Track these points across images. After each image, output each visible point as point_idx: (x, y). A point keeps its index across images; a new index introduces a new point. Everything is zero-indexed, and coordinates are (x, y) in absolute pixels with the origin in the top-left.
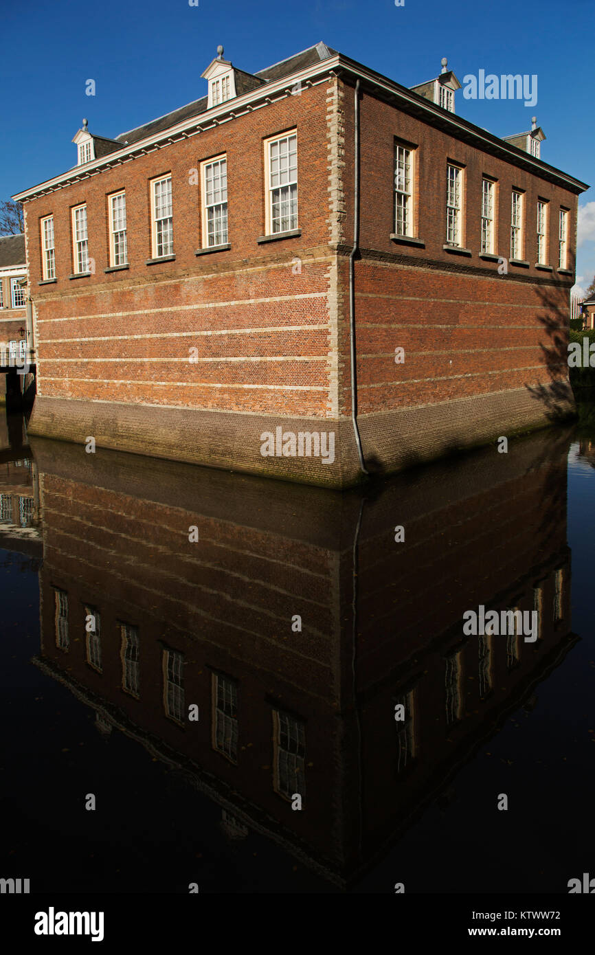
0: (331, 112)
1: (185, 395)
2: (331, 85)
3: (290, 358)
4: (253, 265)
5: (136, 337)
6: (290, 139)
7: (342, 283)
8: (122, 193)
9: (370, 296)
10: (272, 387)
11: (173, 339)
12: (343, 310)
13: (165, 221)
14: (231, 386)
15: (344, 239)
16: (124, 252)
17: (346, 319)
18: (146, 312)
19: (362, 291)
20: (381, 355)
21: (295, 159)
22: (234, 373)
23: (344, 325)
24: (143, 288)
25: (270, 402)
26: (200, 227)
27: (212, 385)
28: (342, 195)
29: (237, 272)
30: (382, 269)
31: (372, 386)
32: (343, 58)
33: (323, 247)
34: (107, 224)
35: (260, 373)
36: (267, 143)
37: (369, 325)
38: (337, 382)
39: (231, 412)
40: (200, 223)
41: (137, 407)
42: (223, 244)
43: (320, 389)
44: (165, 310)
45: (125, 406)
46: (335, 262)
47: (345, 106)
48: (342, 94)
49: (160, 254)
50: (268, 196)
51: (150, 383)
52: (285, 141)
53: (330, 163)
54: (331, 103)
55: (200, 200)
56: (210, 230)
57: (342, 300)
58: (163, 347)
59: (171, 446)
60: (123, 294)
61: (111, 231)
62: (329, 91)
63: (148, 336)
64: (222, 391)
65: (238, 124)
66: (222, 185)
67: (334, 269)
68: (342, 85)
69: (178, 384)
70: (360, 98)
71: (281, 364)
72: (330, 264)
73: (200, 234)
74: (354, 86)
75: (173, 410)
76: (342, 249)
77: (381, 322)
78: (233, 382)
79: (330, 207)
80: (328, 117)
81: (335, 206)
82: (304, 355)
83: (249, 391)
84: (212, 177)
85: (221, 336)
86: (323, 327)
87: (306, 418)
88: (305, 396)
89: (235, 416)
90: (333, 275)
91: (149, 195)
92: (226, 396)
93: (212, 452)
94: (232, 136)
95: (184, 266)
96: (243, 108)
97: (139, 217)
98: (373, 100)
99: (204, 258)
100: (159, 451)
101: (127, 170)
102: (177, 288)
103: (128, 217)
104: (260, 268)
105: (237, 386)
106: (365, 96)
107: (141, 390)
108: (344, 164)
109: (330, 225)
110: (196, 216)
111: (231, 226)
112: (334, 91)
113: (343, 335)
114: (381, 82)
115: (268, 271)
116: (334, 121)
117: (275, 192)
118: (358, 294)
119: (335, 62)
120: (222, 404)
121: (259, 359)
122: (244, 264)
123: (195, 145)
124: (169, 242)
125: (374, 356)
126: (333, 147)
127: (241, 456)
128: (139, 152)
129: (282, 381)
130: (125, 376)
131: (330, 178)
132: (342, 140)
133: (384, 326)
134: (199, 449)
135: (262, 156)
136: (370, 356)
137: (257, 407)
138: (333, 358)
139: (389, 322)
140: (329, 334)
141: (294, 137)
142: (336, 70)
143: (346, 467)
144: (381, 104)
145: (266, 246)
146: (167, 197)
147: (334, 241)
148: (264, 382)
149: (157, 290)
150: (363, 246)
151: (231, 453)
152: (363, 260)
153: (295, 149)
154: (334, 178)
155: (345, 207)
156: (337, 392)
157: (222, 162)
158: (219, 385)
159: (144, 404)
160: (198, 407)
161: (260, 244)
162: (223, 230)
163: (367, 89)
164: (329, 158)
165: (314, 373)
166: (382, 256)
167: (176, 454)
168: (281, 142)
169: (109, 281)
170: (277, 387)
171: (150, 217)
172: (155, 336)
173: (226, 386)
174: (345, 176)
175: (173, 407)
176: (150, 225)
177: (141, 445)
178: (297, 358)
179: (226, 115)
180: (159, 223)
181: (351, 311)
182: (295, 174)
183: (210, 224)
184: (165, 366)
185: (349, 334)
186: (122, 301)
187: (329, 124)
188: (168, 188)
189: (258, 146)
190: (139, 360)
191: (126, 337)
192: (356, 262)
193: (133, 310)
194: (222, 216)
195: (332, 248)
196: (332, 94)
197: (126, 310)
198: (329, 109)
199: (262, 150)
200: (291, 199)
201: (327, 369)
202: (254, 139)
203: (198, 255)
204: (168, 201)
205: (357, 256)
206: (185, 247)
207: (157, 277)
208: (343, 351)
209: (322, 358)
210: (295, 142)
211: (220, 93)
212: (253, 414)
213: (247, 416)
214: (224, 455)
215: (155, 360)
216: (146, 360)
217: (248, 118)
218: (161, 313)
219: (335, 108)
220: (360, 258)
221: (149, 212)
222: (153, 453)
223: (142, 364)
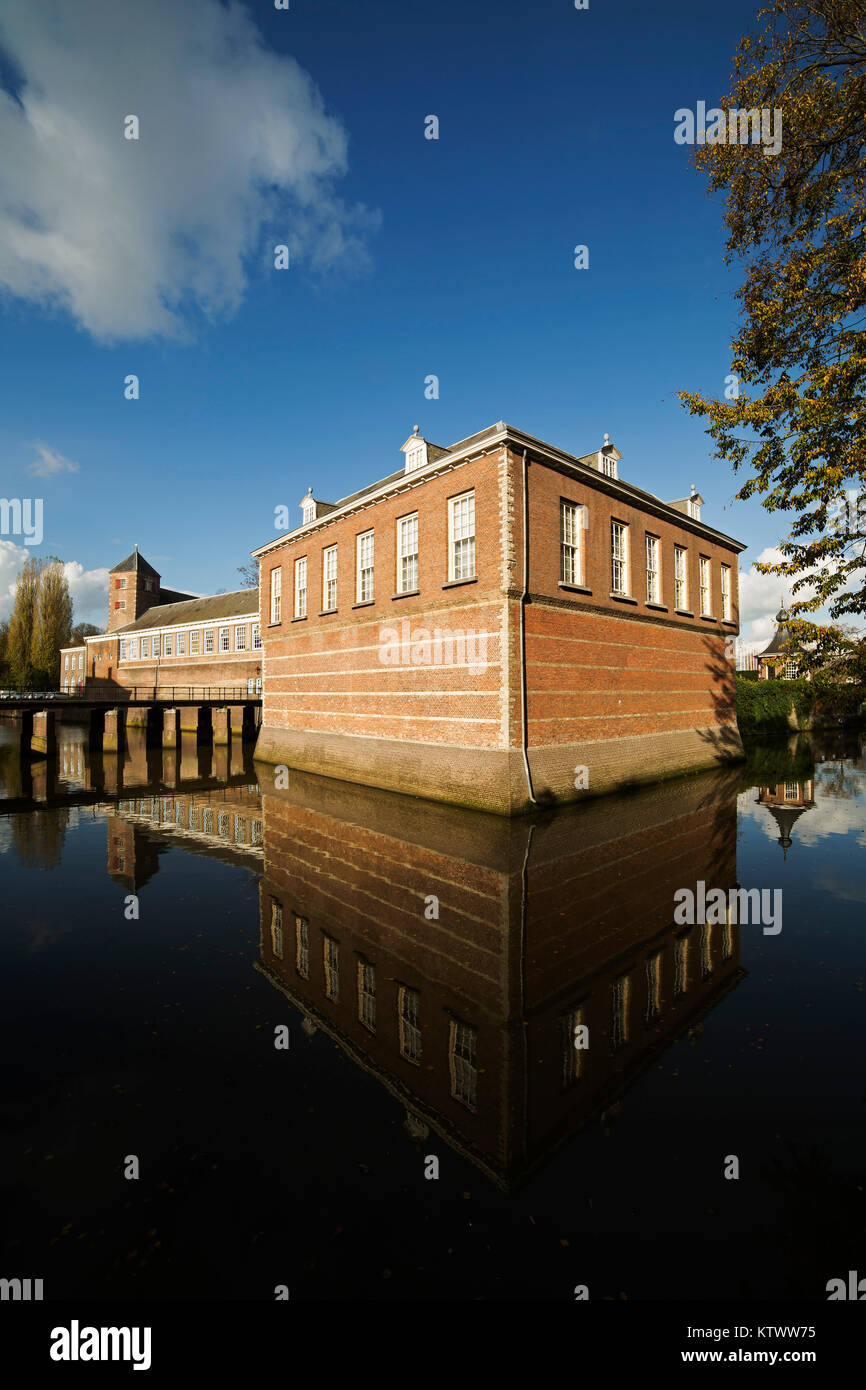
0: (502, 476)
1: (381, 726)
2: (502, 453)
3: (468, 693)
4: (438, 608)
5: (342, 673)
6: (470, 498)
7: (513, 624)
8: (335, 547)
9: (540, 636)
10: (452, 720)
11: (371, 675)
12: (514, 649)
13: (368, 570)
14: (418, 718)
15: (514, 584)
16: (334, 598)
17: (516, 657)
18: (351, 650)
19: (532, 632)
20: (550, 692)
21: (473, 515)
22: (421, 707)
23: (515, 662)
24: (348, 629)
25: (451, 734)
26: (396, 575)
27: (402, 717)
28: (512, 546)
29: (425, 614)
30: (552, 613)
31: (542, 720)
32: (511, 432)
33: (495, 592)
34: (322, 574)
35: (444, 706)
36: (451, 502)
37: (539, 664)
38: (508, 715)
39: (417, 742)
40: (396, 571)
41: (341, 737)
42: (414, 589)
43: (493, 721)
44: (366, 648)
45: (331, 737)
46: (506, 605)
47: (514, 471)
48: (511, 461)
49: (364, 599)
50: (452, 547)
51: (352, 715)
52: (465, 500)
53: (501, 518)
54: (502, 469)
55: (396, 551)
56: (404, 577)
57: (513, 640)
58: (363, 682)
59: (367, 773)
60: (333, 635)
61: (325, 580)
62: (500, 459)
63: (351, 672)
64: (412, 723)
65: (428, 486)
66: (414, 538)
67: (505, 611)
68: (511, 453)
69: (376, 716)
70: (528, 464)
71: (461, 698)
72: (502, 607)
73: (396, 581)
74: (522, 455)
75: (370, 740)
76: (512, 594)
77: (551, 661)
78: (420, 715)
79: (502, 556)
80: (499, 480)
81: (506, 555)
82: (481, 689)
83: (433, 723)
84: (406, 532)
85: (411, 672)
86: (496, 664)
87: (481, 748)
88: (481, 728)
89: (421, 746)
90: (504, 617)
91: (356, 548)
92: (414, 728)
93: (401, 779)
94: (423, 497)
95: (382, 609)
96: (432, 474)
97: (348, 567)
98: (540, 467)
99: (398, 601)
100: (358, 778)
101: (339, 527)
102: (376, 629)
103: (339, 567)
104: (444, 611)
105: (423, 718)
106: (532, 463)
107: (345, 721)
108: (513, 519)
109: (501, 571)
110: (392, 565)
111: (420, 573)
112: (504, 458)
113: (513, 671)
114: (546, 451)
115: (451, 613)
116: (504, 483)
117: (458, 544)
118: (528, 635)
119: (504, 435)
120: (411, 735)
121: (442, 693)
122: (431, 607)
123: (394, 506)
124: (371, 589)
125: (544, 692)
126: (504, 505)
127: (426, 784)
128: (349, 513)
129: (462, 713)
130: (331, 708)
131: (501, 531)
132: (512, 499)
133: (554, 665)
134: (390, 776)
135: (447, 514)
136: (540, 692)
137: (440, 738)
138: (505, 693)
139: (558, 661)
140: (501, 670)
141: (472, 497)
142: (505, 441)
143: (515, 796)
144: (546, 469)
145: (449, 590)
146: (370, 550)
147: (505, 586)
148: (447, 714)
149: (360, 630)
150: (532, 590)
151: (416, 780)
152: (533, 604)
153: (473, 508)
154: (505, 531)
155: (515, 556)
156: (508, 725)
157: (415, 519)
158: (408, 718)
159: (347, 734)
160: (391, 738)
161: (444, 588)
162: (414, 577)
163: (533, 457)
164: (501, 514)
165: (487, 707)
166: (551, 601)
167: (371, 781)
168: (462, 501)
169: (321, 623)
170: (457, 720)
171: (356, 567)
172: (357, 672)
173: (414, 718)
174: (515, 529)
175: (370, 737)
176: (356, 574)
177: (343, 772)
178: (475, 693)
179: (418, 480)
180: (364, 572)
181: (522, 650)
182: (473, 527)
183: (404, 572)
184: (365, 700)
185: (519, 671)
186: (332, 641)
187: (500, 486)
188: (370, 542)
189: (444, 505)
190: (343, 694)
191: (333, 673)
192: (526, 606)
193: (340, 648)
194: (413, 565)
195: (503, 593)
196: (503, 461)
197: (334, 648)
198: (500, 473)
199: (447, 508)
200: (470, 549)
201: (499, 703)
202: (440, 499)
203: (393, 600)
204: (370, 553)
205: (527, 599)
206: (383, 593)
207: (361, 618)
208: (514, 687)
209: (495, 693)
210: (473, 501)
211: (415, 463)
212: (437, 744)
213: (431, 747)
214: (411, 782)
215: (356, 693)
216: (349, 694)
217: (435, 482)
218: (362, 651)
219: (505, 472)
220: (530, 602)
221: (356, 563)
222: (352, 779)
223: (346, 698)
